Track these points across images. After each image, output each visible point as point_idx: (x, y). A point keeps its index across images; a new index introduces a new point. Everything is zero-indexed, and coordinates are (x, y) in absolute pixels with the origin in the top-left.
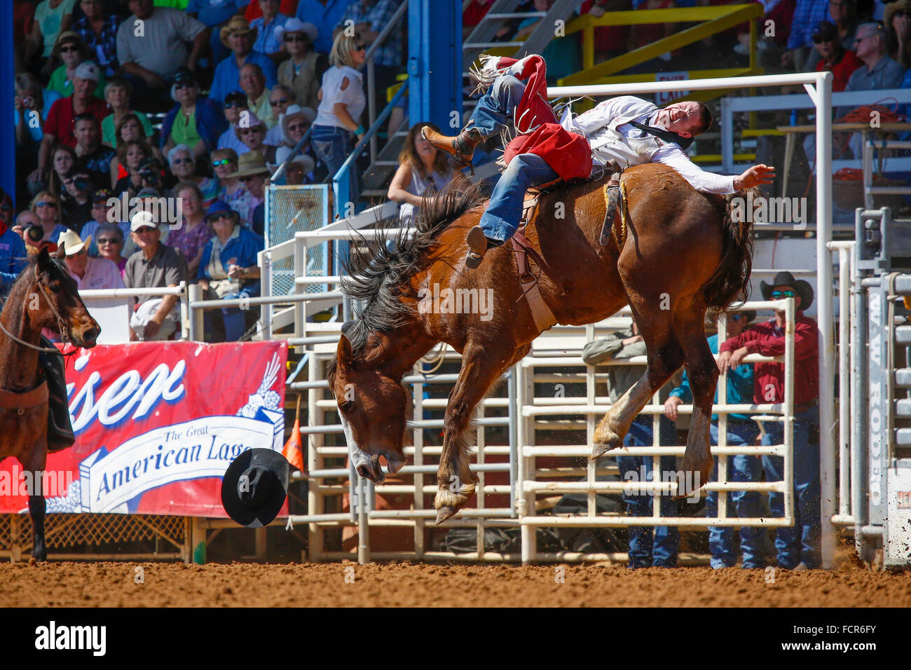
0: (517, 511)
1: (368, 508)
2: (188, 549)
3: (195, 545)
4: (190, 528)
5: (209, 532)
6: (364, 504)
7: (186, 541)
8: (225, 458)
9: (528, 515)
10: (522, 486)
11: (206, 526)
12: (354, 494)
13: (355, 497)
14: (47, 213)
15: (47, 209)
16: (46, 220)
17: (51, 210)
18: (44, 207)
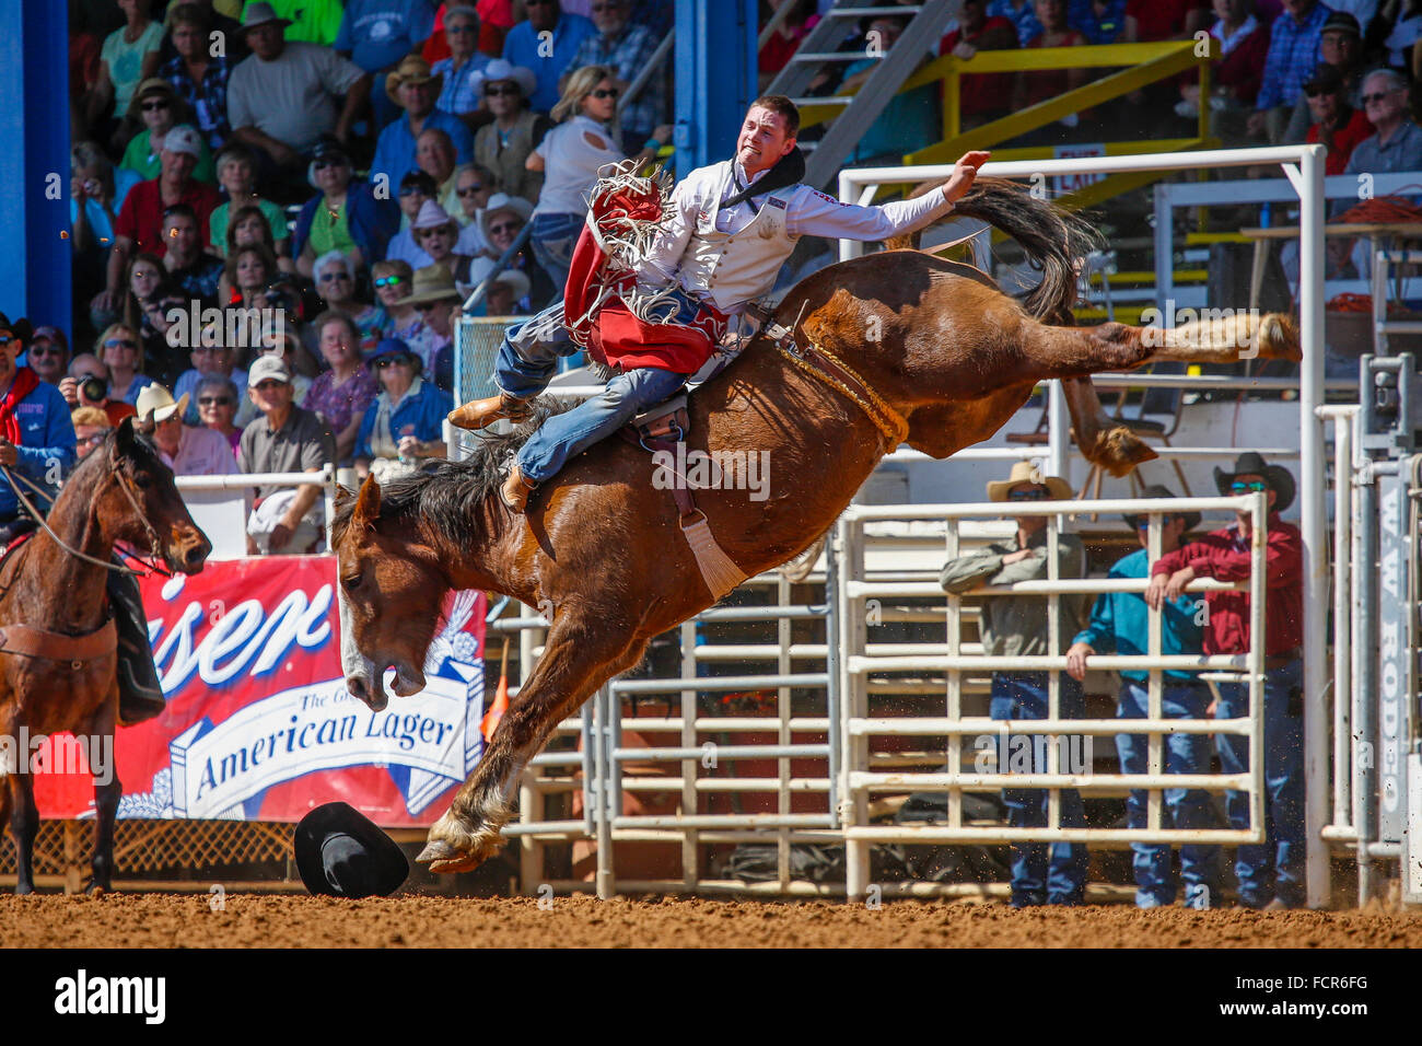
0: (840, 819)
1: (611, 812)
8: (394, 735)
9: (857, 824)
10: (848, 780)
12: (591, 791)
13: (592, 796)
14: (121, 357)
15: (121, 351)
16: (119, 368)
17: (127, 352)
18: (117, 348)
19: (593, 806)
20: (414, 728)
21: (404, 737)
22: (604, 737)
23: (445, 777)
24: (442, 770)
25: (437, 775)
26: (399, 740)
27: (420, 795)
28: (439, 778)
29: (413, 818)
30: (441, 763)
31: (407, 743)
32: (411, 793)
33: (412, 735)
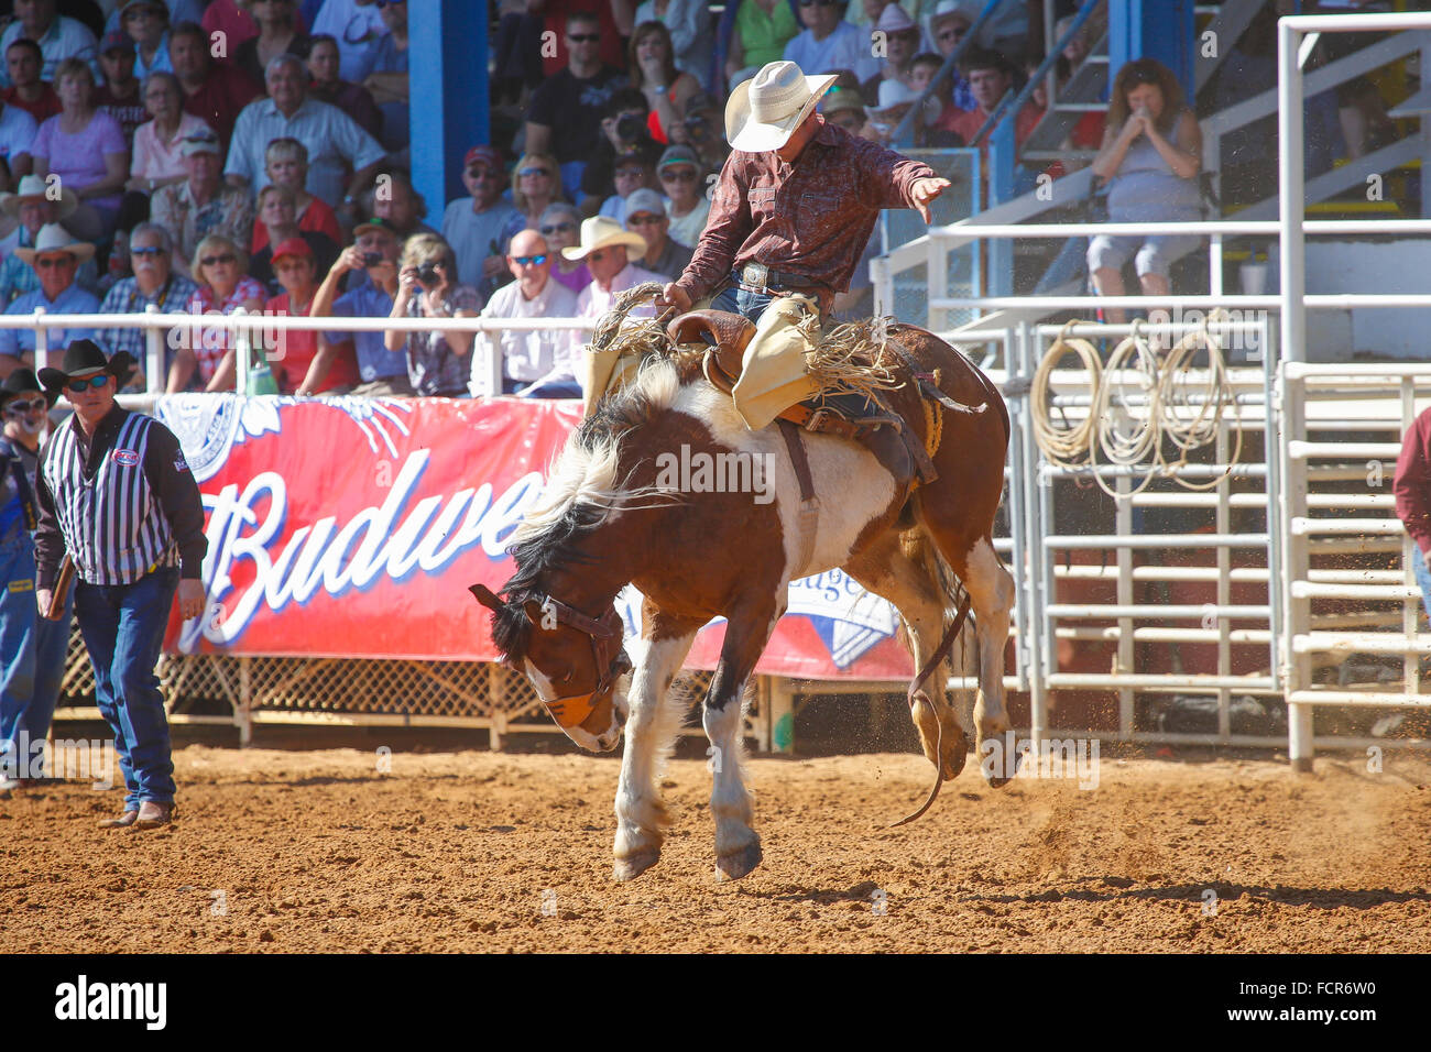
0: (1282, 682)
1: (1046, 669)
2: (764, 724)
3: (776, 719)
4: (768, 691)
5: (797, 699)
6: (1040, 664)
7: (761, 713)
8: (818, 586)
9: (1300, 688)
10: (1291, 643)
11: (793, 689)
12: (1024, 646)
13: (1025, 652)
14: (535, 185)
15: (535, 179)
16: (534, 197)
17: (542, 180)
18: (532, 177)
19: (1026, 663)
20: (839, 581)
21: (829, 588)
22: (1038, 593)
23: (873, 630)
24: (869, 623)
25: (865, 628)
26: (824, 592)
27: (847, 648)
28: (868, 632)
29: (841, 670)
30: (868, 617)
31: (832, 595)
32: (836, 647)
33: (837, 587)
